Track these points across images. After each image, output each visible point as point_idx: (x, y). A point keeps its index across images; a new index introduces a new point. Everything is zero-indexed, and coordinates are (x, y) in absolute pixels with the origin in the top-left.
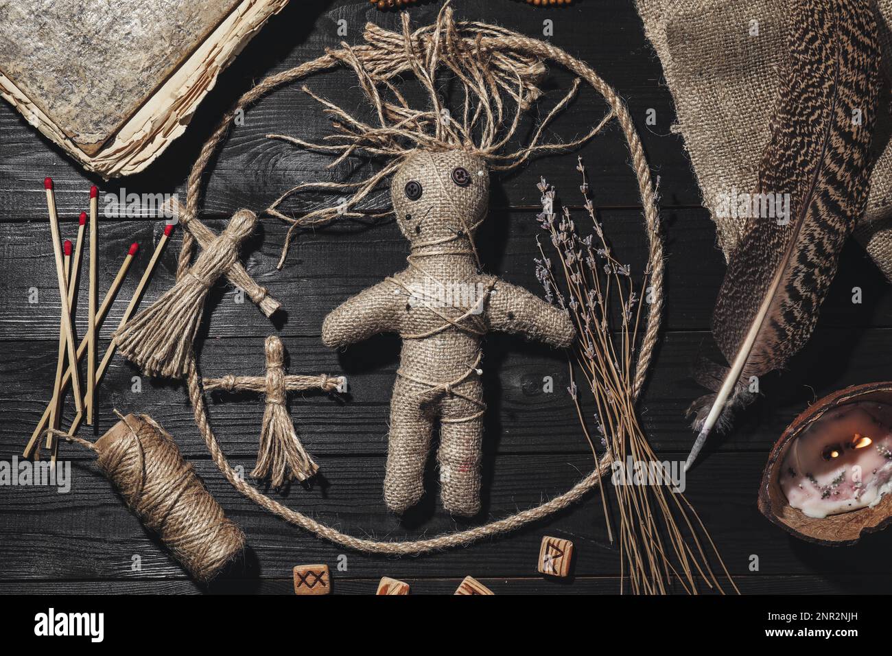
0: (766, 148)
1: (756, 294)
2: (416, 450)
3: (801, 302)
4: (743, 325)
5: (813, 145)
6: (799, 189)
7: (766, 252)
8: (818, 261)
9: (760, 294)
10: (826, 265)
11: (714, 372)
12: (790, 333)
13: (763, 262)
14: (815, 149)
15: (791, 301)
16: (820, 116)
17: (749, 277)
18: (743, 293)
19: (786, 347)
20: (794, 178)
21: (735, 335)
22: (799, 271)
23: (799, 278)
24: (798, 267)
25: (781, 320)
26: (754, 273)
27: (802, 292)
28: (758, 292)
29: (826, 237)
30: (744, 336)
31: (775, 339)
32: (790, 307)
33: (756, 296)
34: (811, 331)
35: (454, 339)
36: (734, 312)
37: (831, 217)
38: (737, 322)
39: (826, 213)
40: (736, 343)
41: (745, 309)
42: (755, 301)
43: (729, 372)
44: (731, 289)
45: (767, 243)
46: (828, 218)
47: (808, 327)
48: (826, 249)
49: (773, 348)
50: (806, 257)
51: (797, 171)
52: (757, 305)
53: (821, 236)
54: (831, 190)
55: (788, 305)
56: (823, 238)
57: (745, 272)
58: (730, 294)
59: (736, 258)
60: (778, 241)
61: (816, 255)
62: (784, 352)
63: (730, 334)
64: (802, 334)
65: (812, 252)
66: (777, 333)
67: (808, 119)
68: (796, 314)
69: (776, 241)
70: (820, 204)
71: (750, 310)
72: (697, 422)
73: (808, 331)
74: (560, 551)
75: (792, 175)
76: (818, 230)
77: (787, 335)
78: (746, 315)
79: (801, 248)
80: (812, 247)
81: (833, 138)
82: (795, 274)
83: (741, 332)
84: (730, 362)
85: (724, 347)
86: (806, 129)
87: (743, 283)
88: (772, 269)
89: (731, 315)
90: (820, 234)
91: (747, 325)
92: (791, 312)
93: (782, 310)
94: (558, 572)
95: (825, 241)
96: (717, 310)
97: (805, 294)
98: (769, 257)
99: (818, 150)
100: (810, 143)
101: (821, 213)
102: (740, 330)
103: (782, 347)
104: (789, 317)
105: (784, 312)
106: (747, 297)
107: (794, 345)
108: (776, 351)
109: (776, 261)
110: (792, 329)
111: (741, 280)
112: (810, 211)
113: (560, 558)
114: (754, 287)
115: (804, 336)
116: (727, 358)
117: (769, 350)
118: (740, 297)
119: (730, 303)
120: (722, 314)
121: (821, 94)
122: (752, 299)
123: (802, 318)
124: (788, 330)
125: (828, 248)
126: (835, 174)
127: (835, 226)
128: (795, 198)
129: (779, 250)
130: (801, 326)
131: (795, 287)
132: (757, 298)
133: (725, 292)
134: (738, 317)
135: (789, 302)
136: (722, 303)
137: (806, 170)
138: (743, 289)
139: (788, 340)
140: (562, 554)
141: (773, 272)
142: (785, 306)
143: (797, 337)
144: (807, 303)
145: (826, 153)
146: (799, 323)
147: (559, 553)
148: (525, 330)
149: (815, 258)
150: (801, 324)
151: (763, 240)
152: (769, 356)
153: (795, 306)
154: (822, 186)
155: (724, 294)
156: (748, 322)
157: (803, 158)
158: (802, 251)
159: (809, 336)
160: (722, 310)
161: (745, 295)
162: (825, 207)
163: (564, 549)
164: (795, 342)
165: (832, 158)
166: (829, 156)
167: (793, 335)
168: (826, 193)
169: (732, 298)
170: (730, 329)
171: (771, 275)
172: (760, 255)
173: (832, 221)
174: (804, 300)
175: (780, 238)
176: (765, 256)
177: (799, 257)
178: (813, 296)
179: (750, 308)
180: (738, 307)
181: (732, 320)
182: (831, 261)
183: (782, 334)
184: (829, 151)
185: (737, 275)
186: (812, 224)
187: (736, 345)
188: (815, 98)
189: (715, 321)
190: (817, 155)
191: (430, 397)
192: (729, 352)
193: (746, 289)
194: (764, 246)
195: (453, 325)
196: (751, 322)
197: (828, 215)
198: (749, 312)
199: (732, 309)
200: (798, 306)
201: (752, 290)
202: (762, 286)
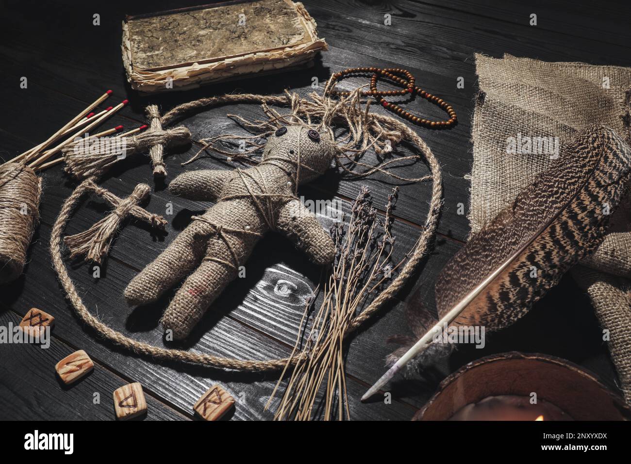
0: (528, 186)
1: (483, 271)
2: (170, 263)
3: (518, 288)
4: (463, 290)
5: (565, 195)
6: (545, 215)
7: (503, 245)
8: (544, 265)
9: (486, 272)
10: (549, 272)
11: (424, 320)
12: (500, 310)
13: (497, 251)
14: (566, 197)
15: (510, 284)
16: (576, 182)
17: (483, 258)
18: (472, 267)
19: (493, 320)
20: (543, 208)
21: (453, 296)
22: (525, 266)
23: (523, 270)
24: (525, 262)
25: (496, 296)
26: (487, 256)
27: (521, 281)
28: (485, 269)
29: (556, 251)
30: (460, 299)
31: (485, 309)
32: (508, 289)
33: (482, 272)
34: (519, 317)
35: (246, 207)
36: (459, 278)
37: (564, 239)
38: (459, 287)
39: (561, 235)
40: (451, 302)
41: (469, 279)
42: (480, 276)
43: (435, 324)
44: (464, 260)
45: (506, 239)
46: (562, 239)
47: (518, 312)
48: (553, 259)
49: (481, 316)
50: (535, 258)
51: (547, 205)
52: (480, 279)
53: (552, 248)
54: (570, 223)
55: (506, 287)
56: (553, 250)
57: (481, 253)
58: (462, 264)
59: (477, 239)
60: (515, 241)
61: (543, 260)
62: (489, 324)
63: (449, 294)
64: (510, 316)
65: (541, 256)
66: (489, 305)
67: (566, 181)
68: (511, 296)
69: (513, 241)
70: (558, 228)
71: (474, 281)
72: (392, 357)
73: (516, 315)
74: (220, 399)
75: (543, 205)
76: (551, 244)
77: (497, 310)
78: (469, 284)
79: (533, 251)
80: (542, 253)
81: (583, 195)
82: (521, 267)
83: (459, 295)
84: (440, 316)
85: (440, 303)
86: (563, 185)
87: (475, 260)
88: (503, 258)
89: (456, 279)
90: (551, 247)
91: (466, 292)
92: (507, 294)
93: (500, 289)
94: (207, 415)
95: (554, 253)
96: (446, 269)
97: (524, 283)
98: (504, 249)
99: (568, 198)
100: (562, 193)
101: (557, 234)
102: (459, 293)
103: (489, 319)
104: (504, 296)
105: (501, 291)
106: (475, 271)
107: (500, 322)
108: (482, 319)
109: (508, 253)
110: (503, 307)
111: (474, 257)
112: (549, 229)
113: (216, 406)
114: (483, 266)
115: (512, 318)
116: (439, 313)
117: (477, 316)
118: (469, 269)
119: (459, 270)
120: (449, 275)
121: (581, 172)
122: (478, 273)
123: (515, 302)
124: (500, 307)
125: (556, 260)
126: (577, 215)
127: (565, 247)
128: (539, 219)
129: (513, 247)
130: (512, 309)
131: (517, 276)
132: (482, 274)
133: (459, 260)
134: (461, 283)
135: (507, 284)
136: (452, 266)
137: (555, 206)
138: (473, 264)
139: (497, 314)
140: (220, 403)
141: (503, 260)
142: (504, 286)
143: (505, 316)
144: (523, 292)
145: (574, 201)
146: (511, 305)
147: (218, 401)
148: (299, 234)
149: (542, 261)
150: (513, 307)
151: (503, 237)
152: (474, 322)
153: (512, 290)
154: (564, 218)
155: (457, 261)
156: (467, 289)
157: (554, 199)
158: (533, 253)
159: (516, 319)
160: (450, 272)
161: (474, 269)
162: (561, 231)
163: (225, 400)
164: (502, 319)
165: (578, 205)
166: (575, 203)
167: (502, 313)
168: (566, 223)
169: (462, 267)
170: (452, 290)
171: (501, 262)
172: (497, 245)
173: (565, 243)
174: (521, 288)
175: (517, 239)
176: (501, 248)
177: (528, 256)
178: (531, 289)
179: (473, 279)
180: (464, 276)
181: (455, 283)
182: (554, 271)
183: (493, 307)
184: (576, 200)
185: (473, 253)
186: (547, 238)
187: (451, 304)
188: (575, 173)
189: (441, 277)
190: (566, 200)
191: (204, 232)
192: (443, 308)
193: (476, 265)
194: (502, 241)
195: (251, 196)
196: (471, 290)
197: (563, 237)
198: (471, 282)
199: (459, 276)
200: (515, 290)
201: (481, 267)
202: (490, 267)
